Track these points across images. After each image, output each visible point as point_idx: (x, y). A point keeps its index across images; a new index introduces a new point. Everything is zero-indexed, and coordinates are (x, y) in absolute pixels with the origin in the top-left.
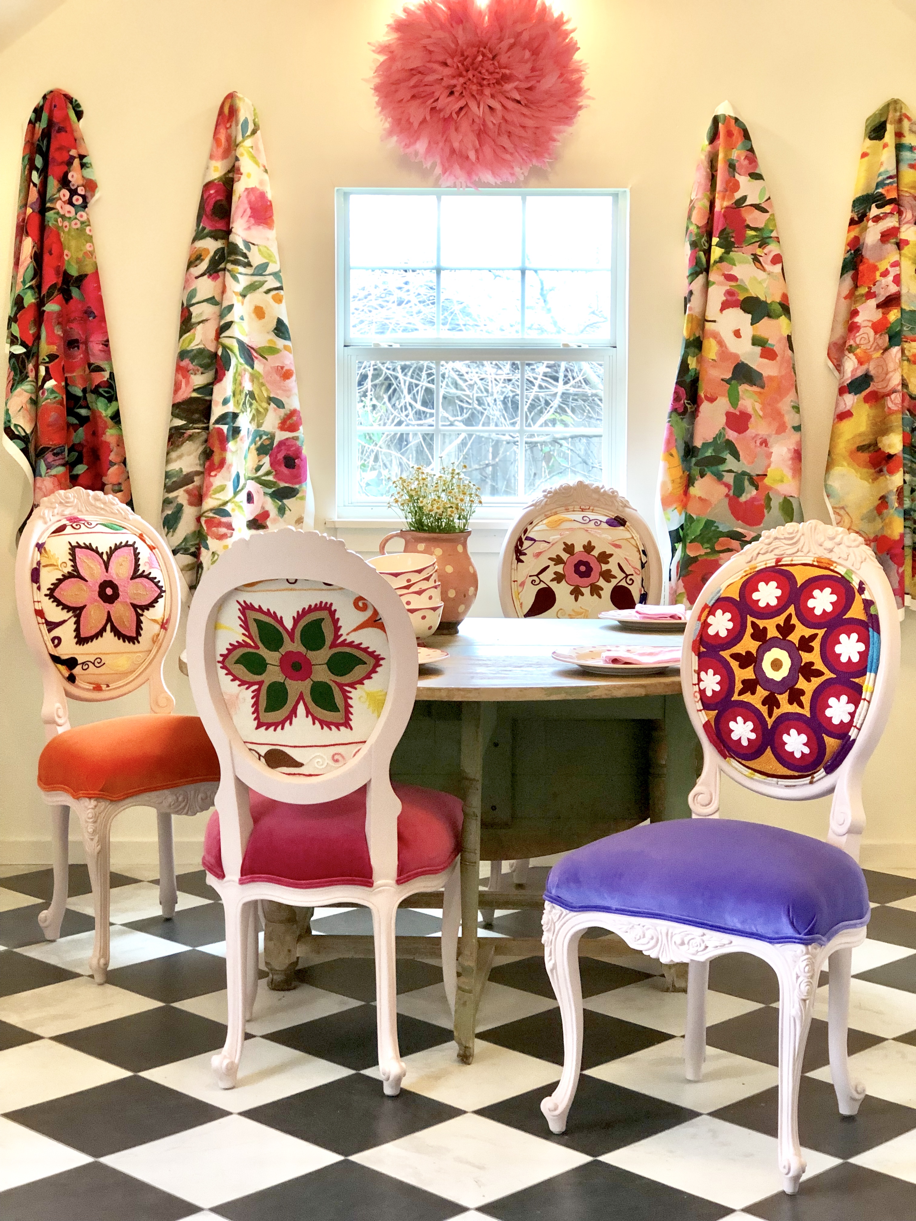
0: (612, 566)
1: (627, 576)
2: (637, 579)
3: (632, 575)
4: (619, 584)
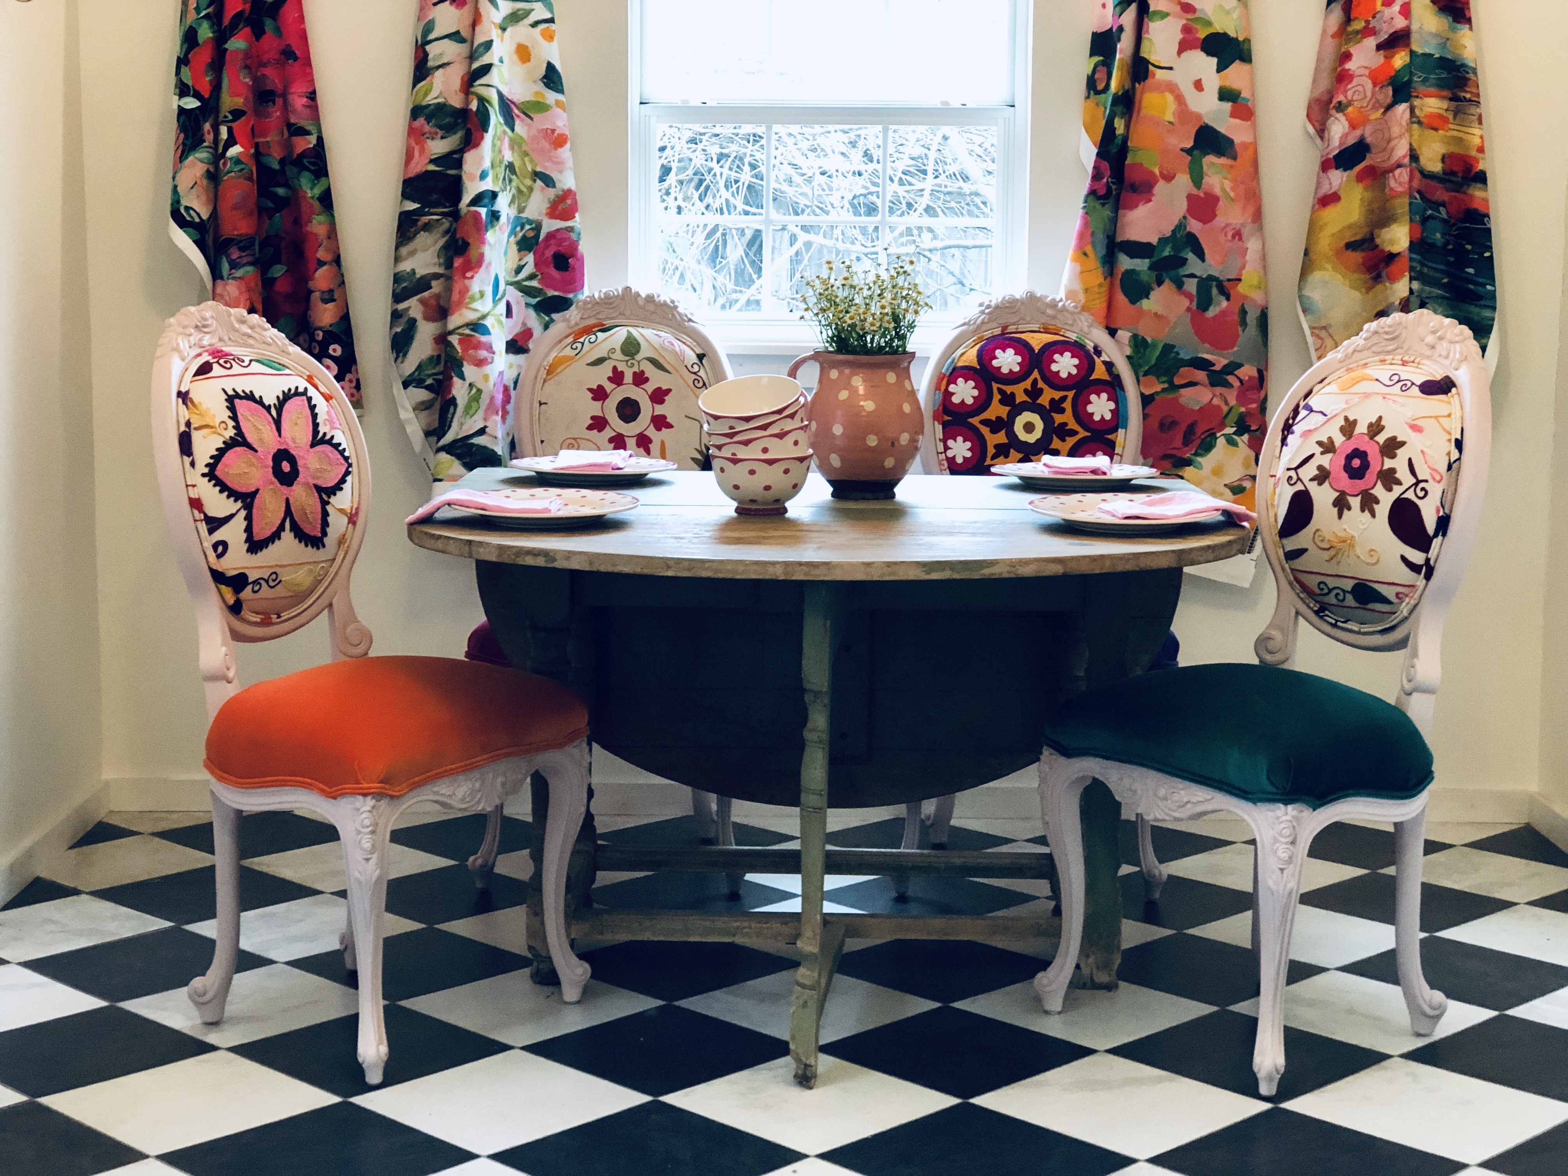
0: (1400, 463)
1: (1418, 482)
3: (1426, 481)
4: (1403, 496)
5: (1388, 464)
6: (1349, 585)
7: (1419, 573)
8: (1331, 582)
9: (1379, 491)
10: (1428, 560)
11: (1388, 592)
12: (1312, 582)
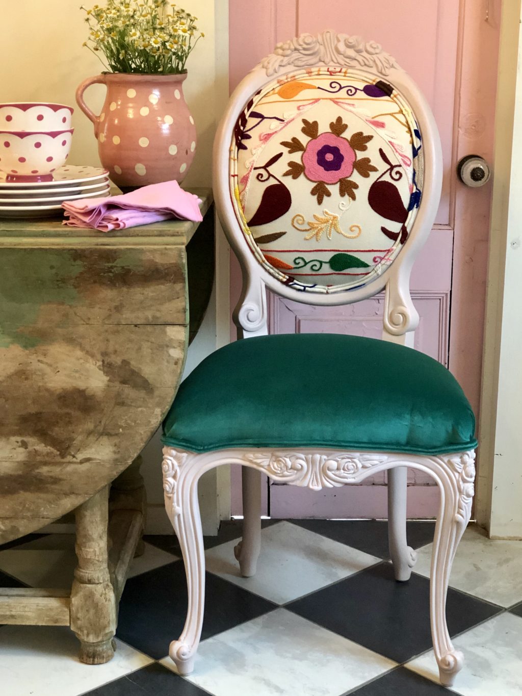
0: (371, 153)
1: (392, 167)
2: (408, 172)
3: (400, 166)
4: (380, 180)
5: (360, 155)
6: (327, 257)
7: (395, 239)
8: (308, 257)
9: (356, 177)
10: (404, 229)
11: (366, 258)
12: (288, 259)
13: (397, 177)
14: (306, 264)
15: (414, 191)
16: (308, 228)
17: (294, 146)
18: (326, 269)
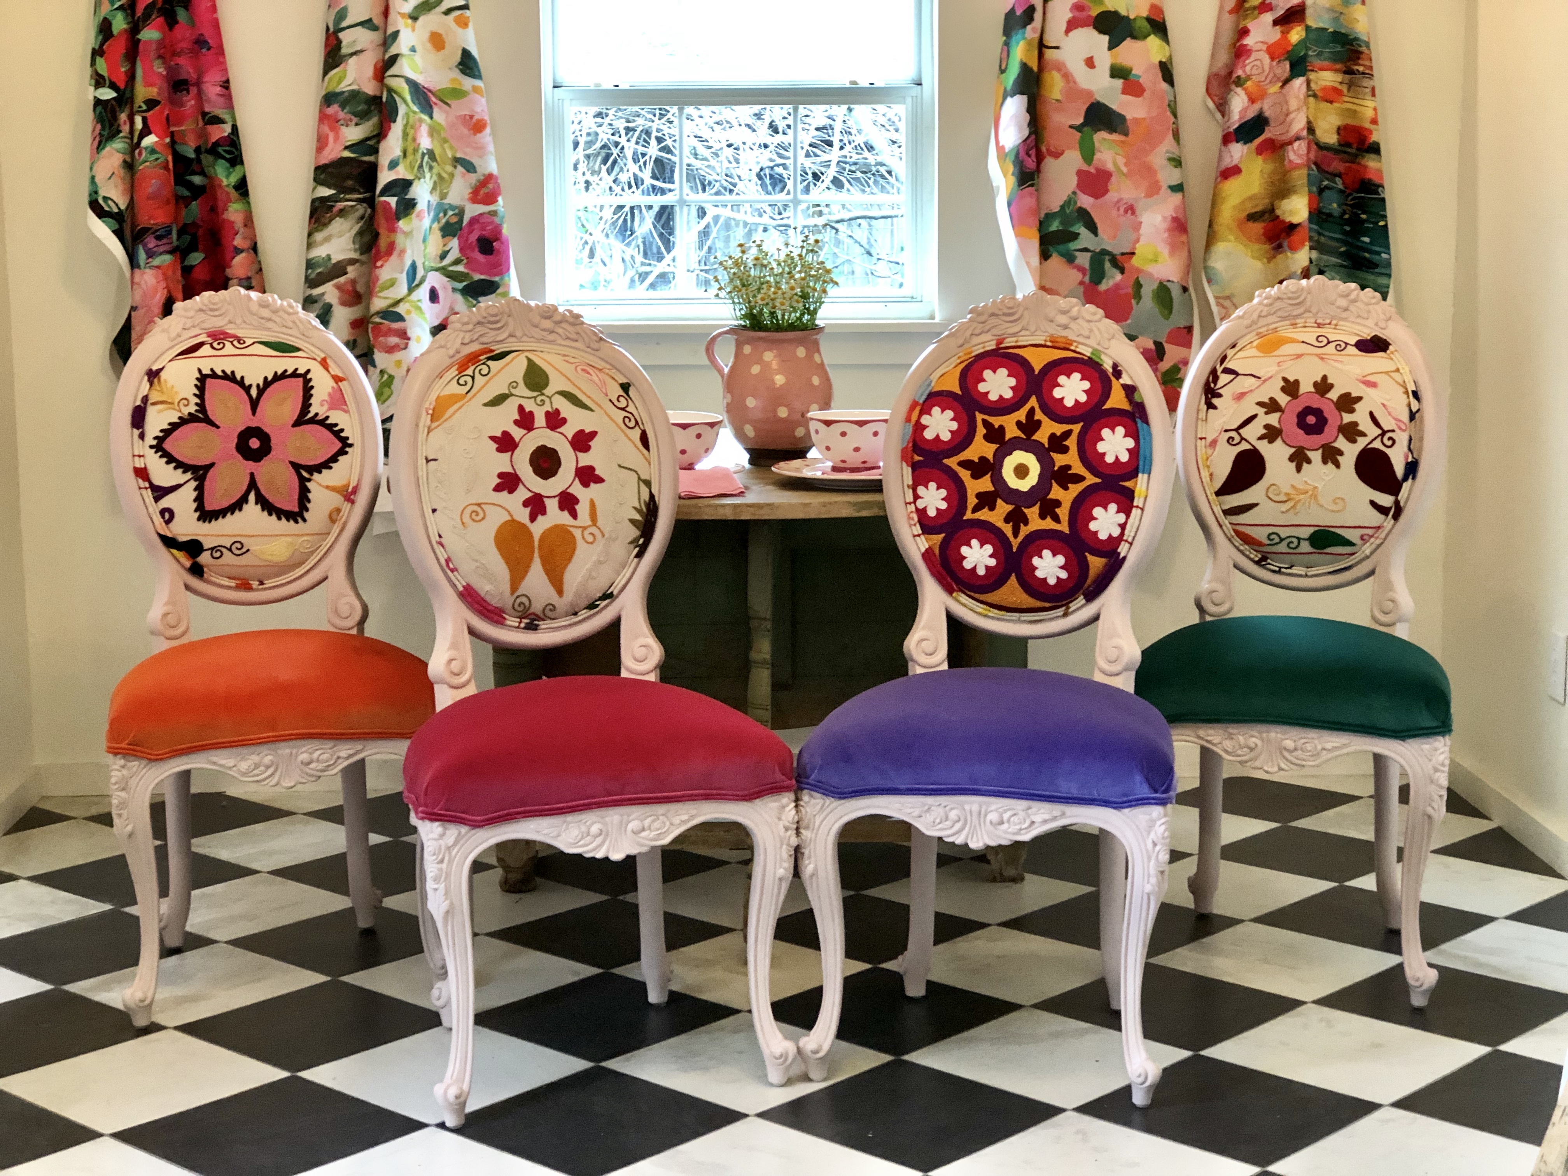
0: (1360, 416)
1: (1384, 433)
2: (1402, 438)
3: (1393, 431)
4: (1370, 446)
5: (1347, 418)
6: (1306, 533)
7: (1387, 515)
8: (1284, 532)
9: (1341, 443)
10: (1397, 503)
11: (1352, 535)
12: (1260, 534)
13: (1389, 443)
14: (1282, 540)
15: (1410, 459)
16: (1285, 499)
17: (1272, 406)
18: (1305, 547)
